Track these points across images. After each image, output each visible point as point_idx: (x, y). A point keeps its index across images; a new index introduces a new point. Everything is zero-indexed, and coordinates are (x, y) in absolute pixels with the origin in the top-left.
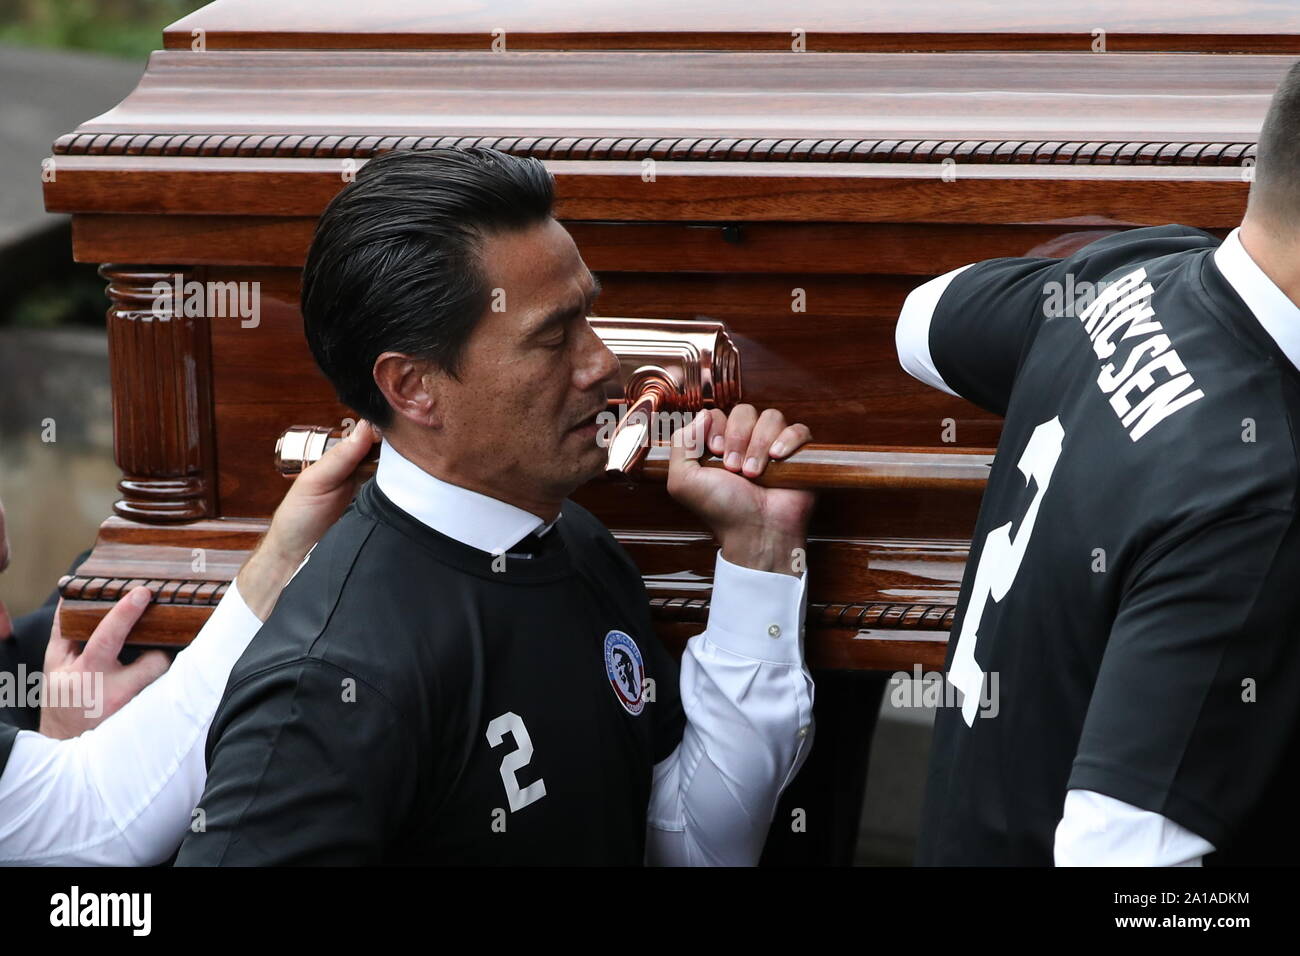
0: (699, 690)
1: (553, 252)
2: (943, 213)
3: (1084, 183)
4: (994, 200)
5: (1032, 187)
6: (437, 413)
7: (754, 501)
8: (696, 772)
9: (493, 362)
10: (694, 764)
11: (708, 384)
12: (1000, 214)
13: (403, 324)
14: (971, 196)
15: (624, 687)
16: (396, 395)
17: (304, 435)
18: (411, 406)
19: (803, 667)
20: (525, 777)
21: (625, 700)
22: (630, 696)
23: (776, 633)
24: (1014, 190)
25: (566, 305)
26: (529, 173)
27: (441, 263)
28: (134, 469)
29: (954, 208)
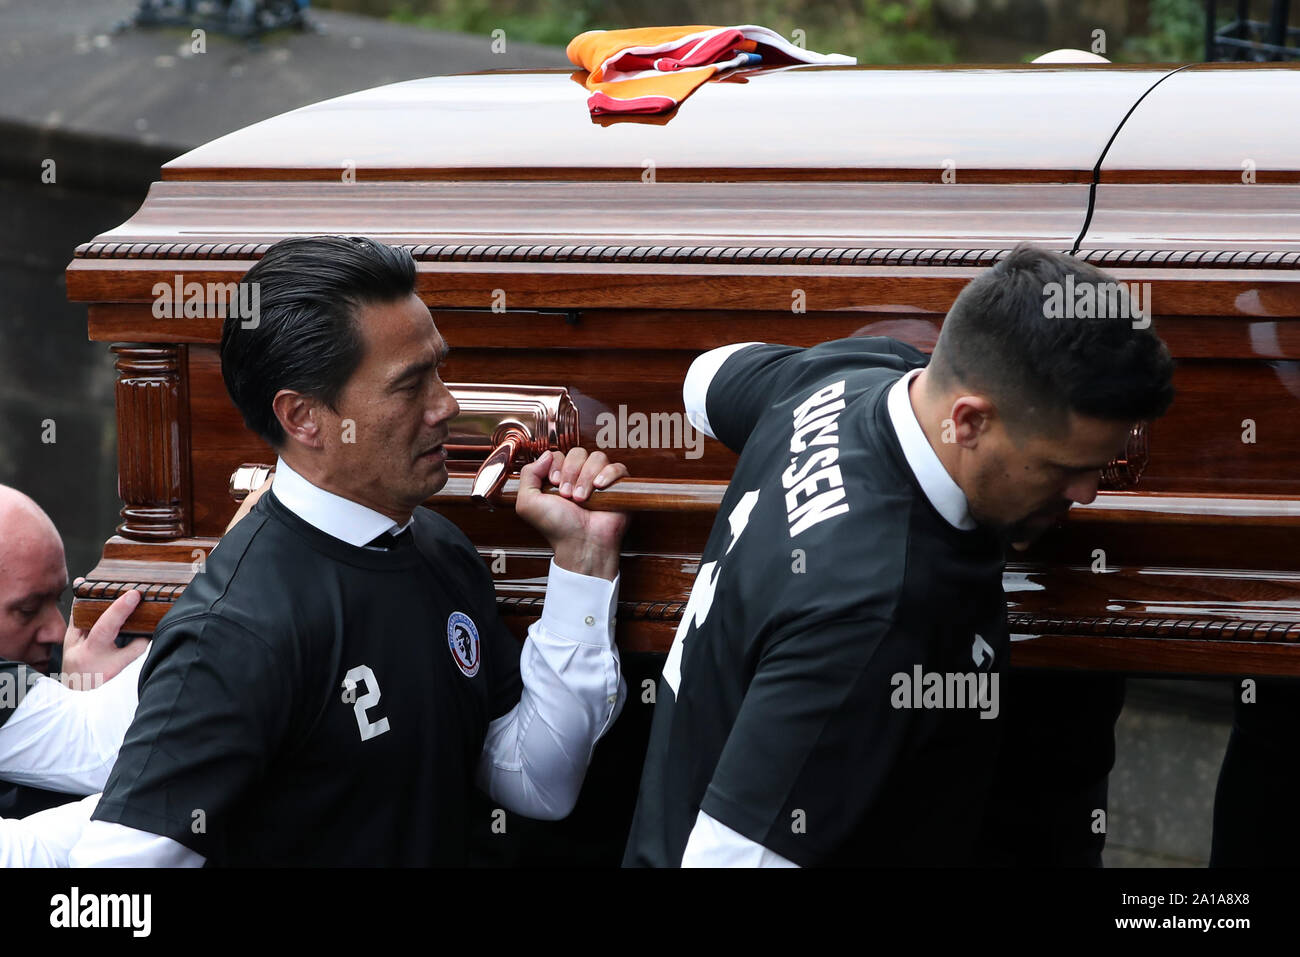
0: (533, 662)
1: (413, 320)
2: (727, 302)
3: (831, 278)
4: (765, 292)
5: (793, 282)
6: (320, 437)
7: (580, 521)
8: (529, 725)
9: (365, 401)
10: (529, 720)
11: (553, 431)
12: (769, 302)
13: (297, 369)
14: (747, 289)
15: (462, 656)
16: (288, 423)
17: (251, 471)
18: (300, 431)
19: (612, 649)
20: (373, 715)
21: (462, 664)
22: (466, 662)
23: (590, 622)
24: (780, 284)
25: (421, 360)
26: (398, 258)
27: (328, 324)
28: (131, 499)
29: (736, 298)
